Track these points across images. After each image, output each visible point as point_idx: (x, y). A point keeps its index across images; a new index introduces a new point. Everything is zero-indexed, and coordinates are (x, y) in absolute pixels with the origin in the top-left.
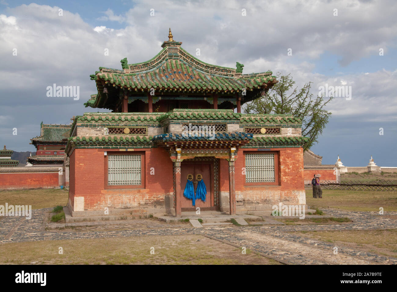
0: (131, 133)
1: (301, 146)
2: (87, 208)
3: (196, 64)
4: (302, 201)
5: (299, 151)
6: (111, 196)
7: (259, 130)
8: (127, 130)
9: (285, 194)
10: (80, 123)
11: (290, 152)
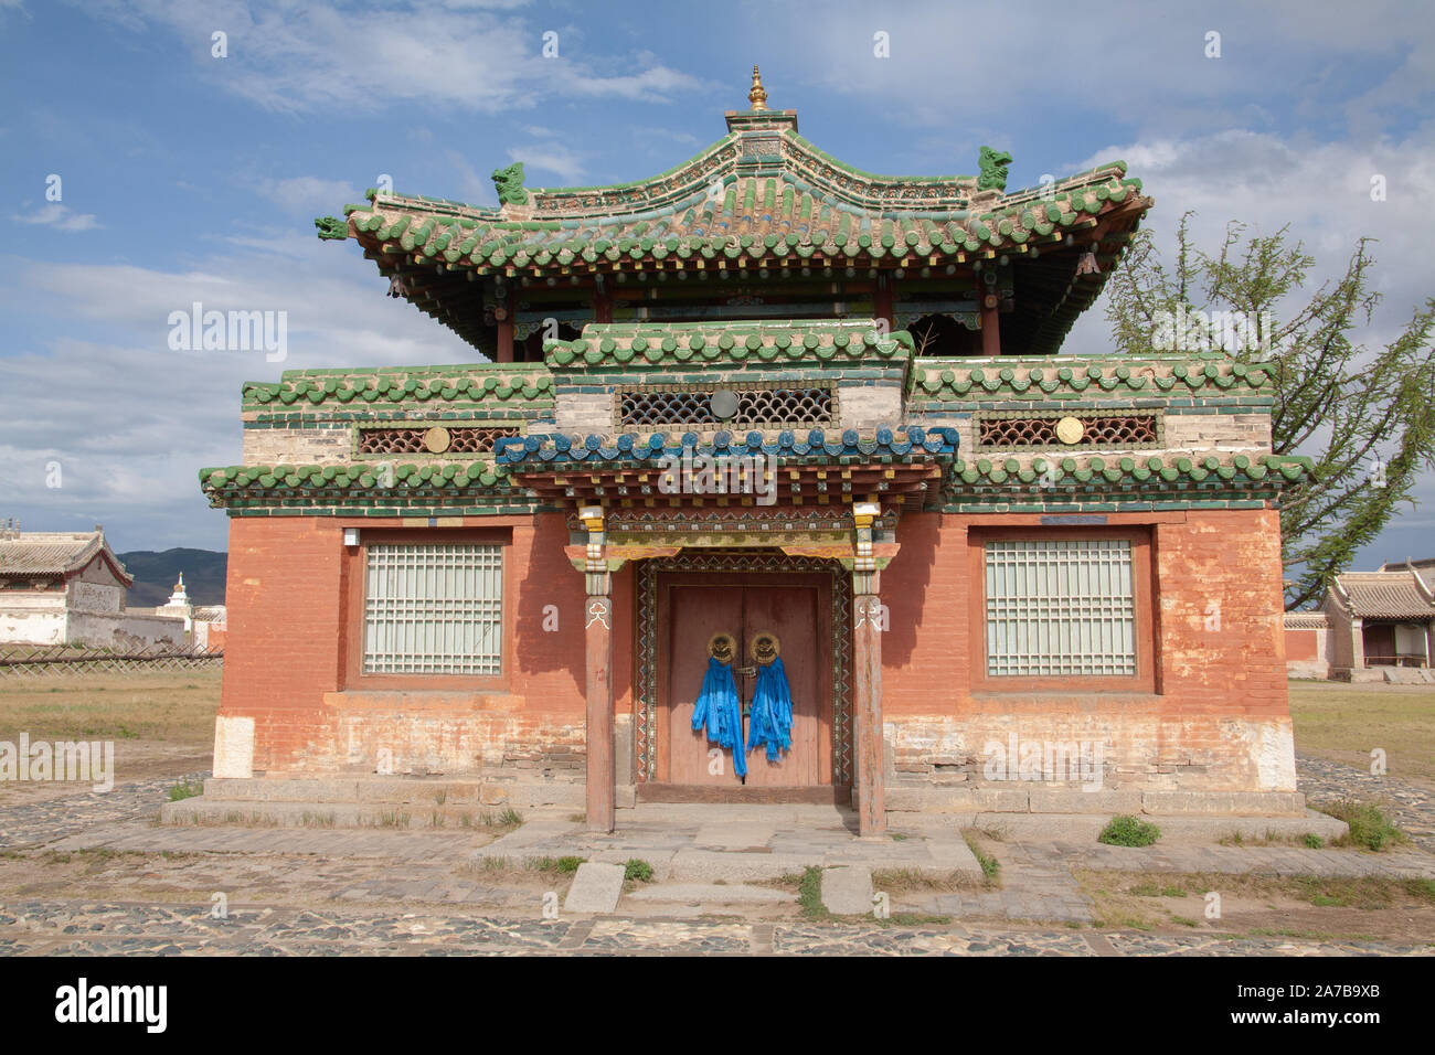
0: (458, 448)
1: (1267, 500)
2: (263, 767)
3: (837, 186)
4: (1273, 772)
5: (1257, 527)
6: (360, 719)
7: (1051, 428)
8: (438, 438)
9: (1183, 734)
10: (255, 409)
11: (1212, 530)
